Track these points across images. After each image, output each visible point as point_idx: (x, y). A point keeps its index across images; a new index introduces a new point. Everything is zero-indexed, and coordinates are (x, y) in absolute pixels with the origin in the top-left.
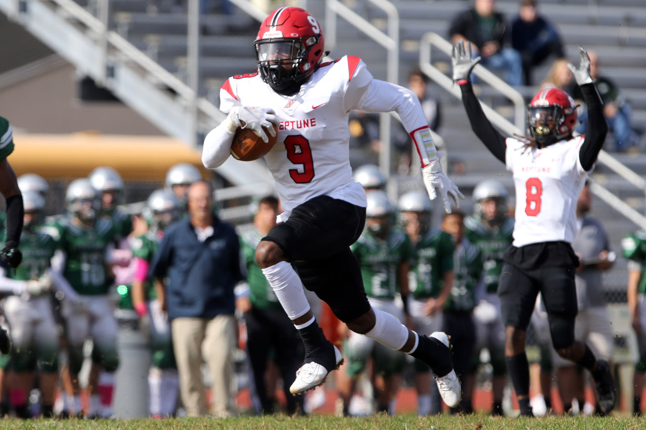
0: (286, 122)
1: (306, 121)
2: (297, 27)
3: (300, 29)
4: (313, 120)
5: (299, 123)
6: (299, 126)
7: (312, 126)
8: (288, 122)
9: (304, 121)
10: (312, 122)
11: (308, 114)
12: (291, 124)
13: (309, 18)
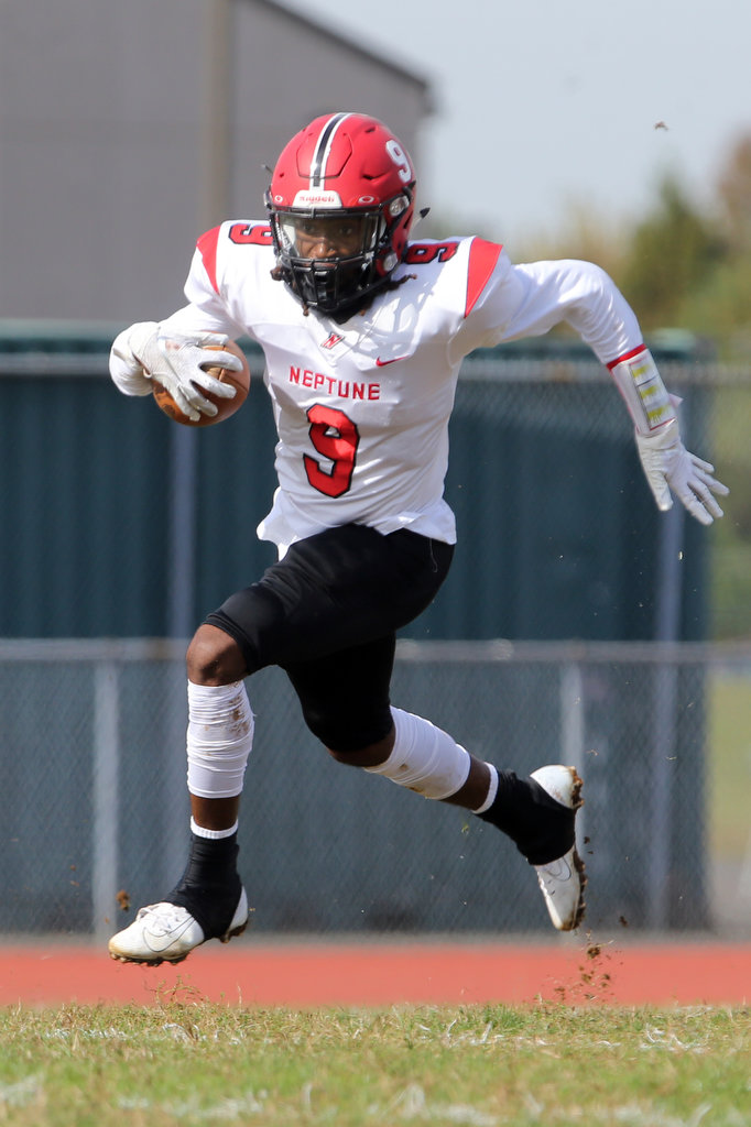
0: (317, 376)
1: (359, 386)
2: (369, 178)
3: (375, 183)
4: (374, 388)
5: (344, 384)
6: (344, 392)
7: (370, 398)
8: (323, 377)
9: (355, 386)
10: (370, 392)
11: (367, 373)
12: (326, 382)
13: (390, 146)
